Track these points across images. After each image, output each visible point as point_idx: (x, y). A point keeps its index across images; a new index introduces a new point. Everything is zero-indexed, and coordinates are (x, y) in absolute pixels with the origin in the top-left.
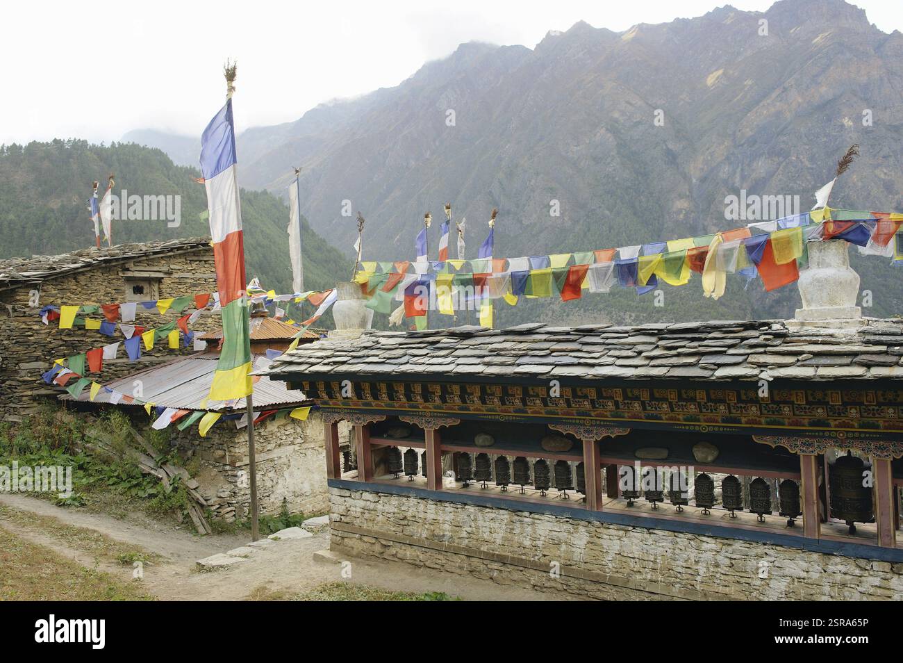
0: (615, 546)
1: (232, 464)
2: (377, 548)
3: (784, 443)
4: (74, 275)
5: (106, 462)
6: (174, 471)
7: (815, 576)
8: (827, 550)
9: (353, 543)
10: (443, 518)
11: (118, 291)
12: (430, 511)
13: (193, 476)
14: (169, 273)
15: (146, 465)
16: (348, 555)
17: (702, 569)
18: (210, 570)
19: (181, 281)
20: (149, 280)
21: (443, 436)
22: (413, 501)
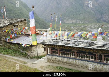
0: (78, 62)
1: (32, 50)
2: (53, 61)
3: (94, 53)
4: (7, 26)
5: (16, 50)
6: (25, 51)
7: (97, 65)
8: (98, 63)
9: (50, 61)
10: (60, 59)
11: (13, 27)
12: (58, 58)
13: (27, 52)
14: (18, 24)
15: (21, 51)
16: (49, 62)
17: (86, 64)
18: (34, 64)
19: (20, 25)
20: (16, 25)
21: (60, 50)
22: (57, 57)
